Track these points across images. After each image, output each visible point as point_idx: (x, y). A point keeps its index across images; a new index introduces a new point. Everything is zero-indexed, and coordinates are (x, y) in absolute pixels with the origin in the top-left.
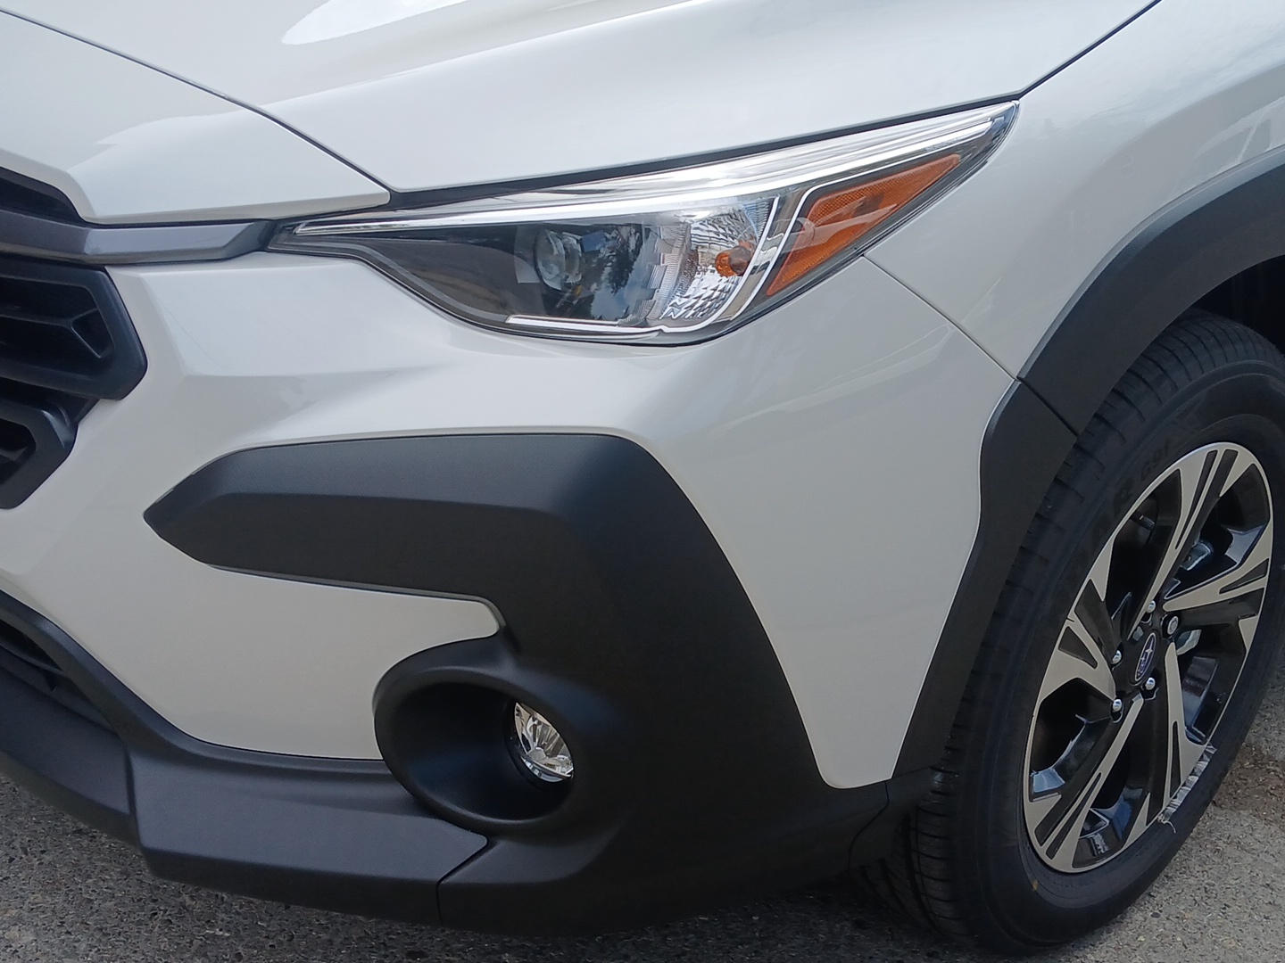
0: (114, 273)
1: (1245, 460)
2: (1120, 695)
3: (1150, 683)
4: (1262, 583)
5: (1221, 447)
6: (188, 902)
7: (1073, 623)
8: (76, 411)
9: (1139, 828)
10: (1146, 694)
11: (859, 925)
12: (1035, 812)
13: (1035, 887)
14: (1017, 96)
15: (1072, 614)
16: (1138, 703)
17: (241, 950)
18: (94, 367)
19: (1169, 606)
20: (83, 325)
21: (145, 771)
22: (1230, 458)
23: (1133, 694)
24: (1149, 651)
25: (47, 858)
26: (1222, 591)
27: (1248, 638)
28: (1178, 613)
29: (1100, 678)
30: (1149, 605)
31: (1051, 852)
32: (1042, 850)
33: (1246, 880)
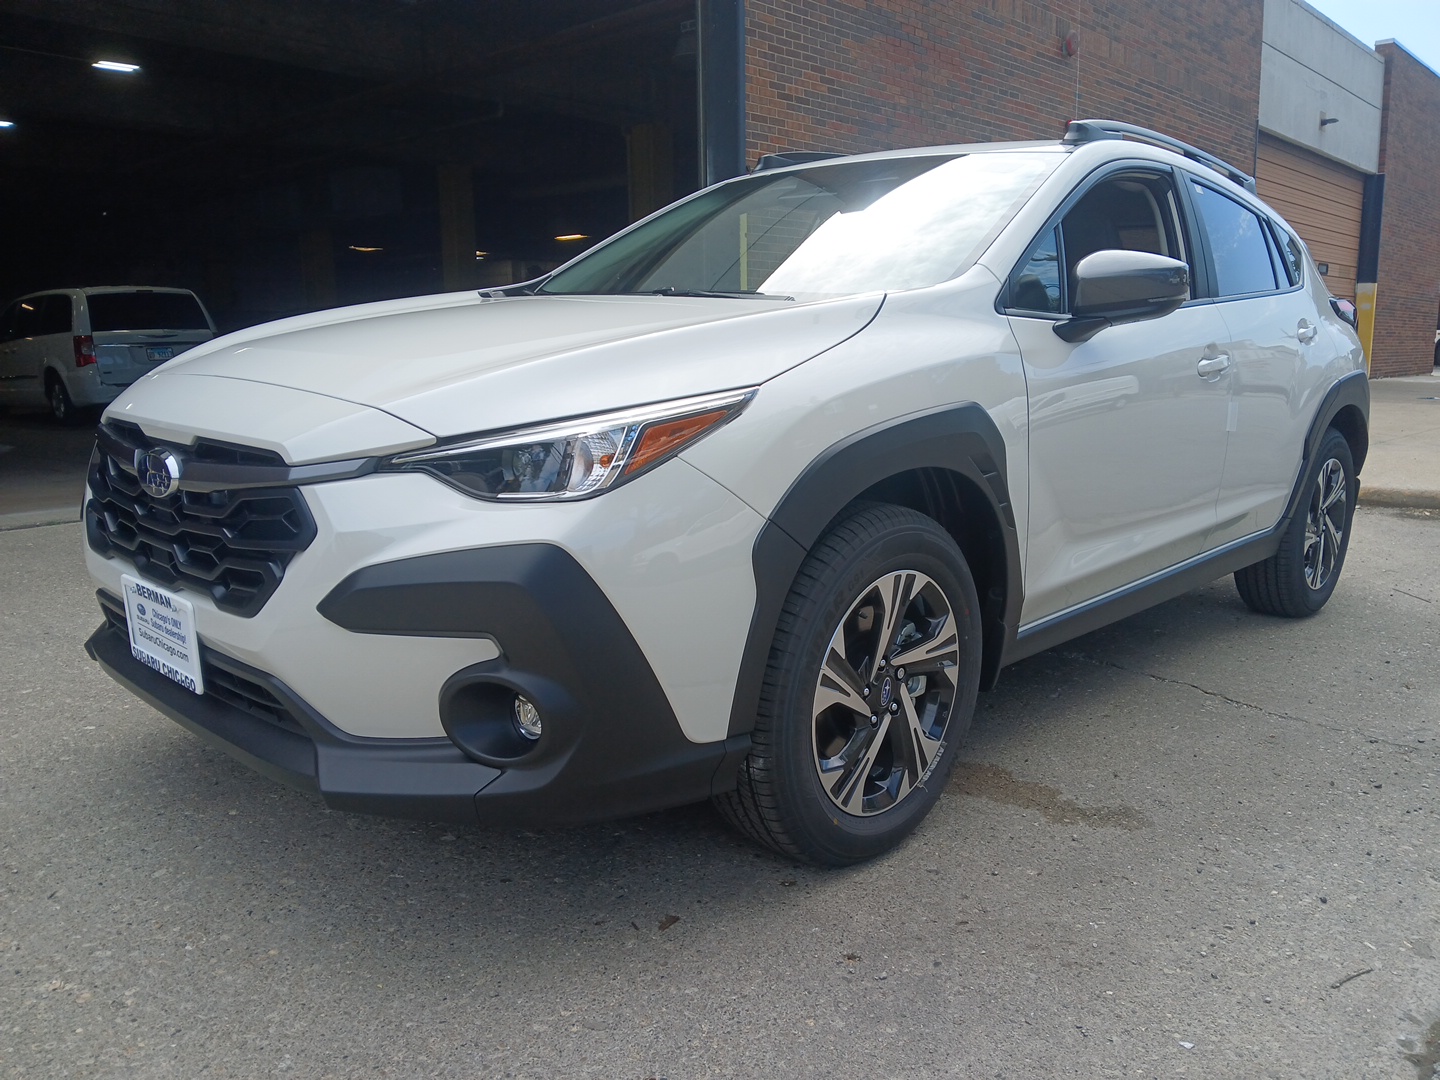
0: (301, 488)
1: (921, 580)
2: (874, 713)
3: (895, 706)
4: (955, 647)
5: (904, 573)
6: (382, 863)
7: (826, 669)
8: (285, 561)
9: (905, 790)
10: (893, 713)
11: (757, 856)
12: (829, 781)
13: (836, 822)
14: (759, 385)
15: (824, 665)
16: (887, 719)
17: (409, 883)
18: (291, 536)
19: (896, 662)
20: (288, 517)
21: (323, 751)
22: (911, 580)
23: (884, 713)
24: (887, 688)
25: (306, 848)
26: (928, 652)
27: (954, 679)
28: (902, 666)
29: (855, 703)
30: (879, 661)
31: (845, 802)
32: (838, 802)
33: (980, 826)
